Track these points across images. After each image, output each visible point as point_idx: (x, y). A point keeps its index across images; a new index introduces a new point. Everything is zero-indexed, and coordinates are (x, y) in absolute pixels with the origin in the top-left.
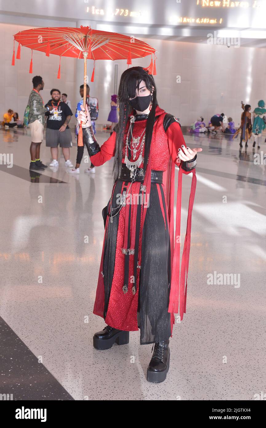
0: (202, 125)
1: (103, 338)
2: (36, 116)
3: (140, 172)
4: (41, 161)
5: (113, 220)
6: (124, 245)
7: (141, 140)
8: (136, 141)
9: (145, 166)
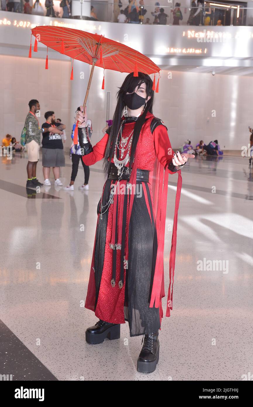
0: (190, 148)
1: (95, 333)
2: (32, 137)
3: (127, 171)
4: (37, 179)
5: (103, 217)
6: (112, 240)
7: (129, 141)
8: (124, 141)
9: (131, 165)
